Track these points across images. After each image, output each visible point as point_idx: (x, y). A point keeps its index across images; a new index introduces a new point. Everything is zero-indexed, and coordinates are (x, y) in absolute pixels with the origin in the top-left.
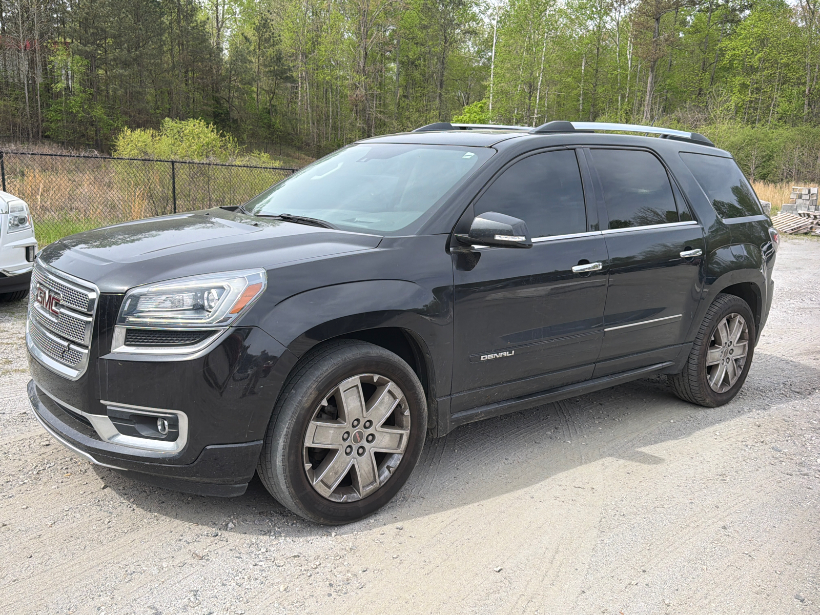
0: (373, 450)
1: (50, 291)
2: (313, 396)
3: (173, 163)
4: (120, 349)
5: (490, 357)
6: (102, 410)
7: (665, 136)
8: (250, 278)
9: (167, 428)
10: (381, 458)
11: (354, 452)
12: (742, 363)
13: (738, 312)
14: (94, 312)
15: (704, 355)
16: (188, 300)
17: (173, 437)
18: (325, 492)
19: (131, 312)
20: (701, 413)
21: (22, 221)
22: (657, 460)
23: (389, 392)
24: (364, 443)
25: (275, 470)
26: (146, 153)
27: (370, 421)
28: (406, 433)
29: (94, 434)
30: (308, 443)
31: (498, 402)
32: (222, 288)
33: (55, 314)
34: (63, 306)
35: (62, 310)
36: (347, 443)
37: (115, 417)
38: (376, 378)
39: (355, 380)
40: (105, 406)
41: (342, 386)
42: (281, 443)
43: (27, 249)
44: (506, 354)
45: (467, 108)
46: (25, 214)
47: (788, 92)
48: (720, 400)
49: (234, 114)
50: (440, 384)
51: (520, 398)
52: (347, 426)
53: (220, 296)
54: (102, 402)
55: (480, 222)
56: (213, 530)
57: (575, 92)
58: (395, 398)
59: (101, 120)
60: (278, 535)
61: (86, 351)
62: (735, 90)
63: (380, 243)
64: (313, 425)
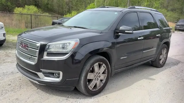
0: (100, 79)
1: (25, 43)
2: (89, 68)
3: (31, 15)
4: (46, 57)
5: (122, 58)
6: (41, 72)
7: (151, 10)
8: (76, 41)
9: (57, 75)
10: (101, 80)
11: (96, 80)
12: (166, 58)
13: (165, 48)
14: (39, 49)
15: (159, 57)
16: (61, 46)
17: (58, 77)
18: (91, 89)
19: (48, 49)
20: (158, 69)
21: (2, 28)
22: (154, 80)
23: (104, 66)
24: (98, 78)
25: (81, 84)
26: (21, 13)
27: (100, 73)
28: (106, 75)
29: (38, 77)
30: (88, 78)
31: (123, 68)
32: (70, 43)
33: (27, 49)
34: (29, 47)
35: (29, 48)
36: (95, 78)
37: (44, 73)
38: (101, 63)
39: (97, 64)
40: (42, 70)
41: (95, 65)
42: (83, 78)
43: (4, 34)
44: (125, 57)
45: (91, 4)
46: (3, 26)
47: (157, 2)
48: (161, 66)
49: (40, 5)
50: (113, 64)
51: (127, 67)
52: (95, 74)
53: (69, 45)
54: (41, 69)
55: (121, 28)
56: (66, 98)
57: (113, 1)
58: (104, 67)
59: (9, 5)
60: (80, 99)
61: (37, 58)
62: (146, 2)
63: (101, 33)
64: (89, 74)
